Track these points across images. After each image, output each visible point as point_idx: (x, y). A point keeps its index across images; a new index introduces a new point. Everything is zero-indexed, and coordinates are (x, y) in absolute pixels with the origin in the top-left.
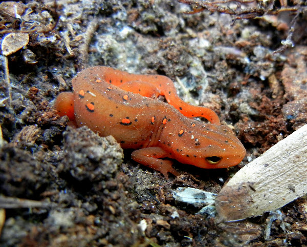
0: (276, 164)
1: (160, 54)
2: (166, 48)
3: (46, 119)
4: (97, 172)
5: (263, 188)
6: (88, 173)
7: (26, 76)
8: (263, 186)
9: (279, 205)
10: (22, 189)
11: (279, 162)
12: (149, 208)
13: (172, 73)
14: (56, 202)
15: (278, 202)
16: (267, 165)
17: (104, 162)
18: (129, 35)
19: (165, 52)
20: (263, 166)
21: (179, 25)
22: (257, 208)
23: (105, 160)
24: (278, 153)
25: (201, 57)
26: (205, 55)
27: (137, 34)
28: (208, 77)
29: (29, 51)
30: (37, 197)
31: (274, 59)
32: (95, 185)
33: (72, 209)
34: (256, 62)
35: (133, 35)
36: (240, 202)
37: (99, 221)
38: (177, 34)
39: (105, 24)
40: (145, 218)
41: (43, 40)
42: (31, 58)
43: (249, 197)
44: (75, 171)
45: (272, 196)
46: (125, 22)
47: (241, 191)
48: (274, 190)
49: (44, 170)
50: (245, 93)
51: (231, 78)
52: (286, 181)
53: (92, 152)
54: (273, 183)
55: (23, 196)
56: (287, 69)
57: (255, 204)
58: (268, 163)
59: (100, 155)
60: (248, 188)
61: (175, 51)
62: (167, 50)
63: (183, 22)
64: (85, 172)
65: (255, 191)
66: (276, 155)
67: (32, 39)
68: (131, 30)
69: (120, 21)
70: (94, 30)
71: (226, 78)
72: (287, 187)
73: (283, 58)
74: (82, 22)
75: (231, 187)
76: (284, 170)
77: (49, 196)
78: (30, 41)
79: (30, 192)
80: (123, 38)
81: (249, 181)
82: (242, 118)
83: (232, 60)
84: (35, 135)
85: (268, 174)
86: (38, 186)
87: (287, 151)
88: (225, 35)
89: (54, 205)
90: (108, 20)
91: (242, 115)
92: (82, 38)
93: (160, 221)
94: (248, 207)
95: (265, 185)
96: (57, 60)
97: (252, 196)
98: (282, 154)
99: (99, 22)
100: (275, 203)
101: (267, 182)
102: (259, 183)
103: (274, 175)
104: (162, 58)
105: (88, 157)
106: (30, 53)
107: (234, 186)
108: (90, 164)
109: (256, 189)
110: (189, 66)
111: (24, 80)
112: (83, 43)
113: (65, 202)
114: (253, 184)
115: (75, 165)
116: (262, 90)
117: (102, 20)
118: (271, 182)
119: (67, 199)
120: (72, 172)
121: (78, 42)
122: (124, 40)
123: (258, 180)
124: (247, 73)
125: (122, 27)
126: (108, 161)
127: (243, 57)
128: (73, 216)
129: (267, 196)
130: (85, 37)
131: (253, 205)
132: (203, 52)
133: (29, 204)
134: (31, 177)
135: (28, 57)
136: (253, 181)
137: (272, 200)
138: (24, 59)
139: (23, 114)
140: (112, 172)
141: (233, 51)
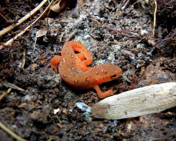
0: (123, 100)
1: (96, 48)
2: (99, 46)
3: (42, 63)
4: (46, 85)
5: (114, 108)
6: (43, 85)
7: (43, 46)
8: (114, 107)
9: (118, 118)
10: (20, 84)
11: (124, 100)
12: (64, 105)
13: (99, 56)
14: (31, 92)
15: (118, 117)
16: (118, 99)
17: (51, 82)
18: (88, 38)
19: (98, 47)
20: (117, 99)
21: (111, 37)
22: (109, 116)
23: (51, 81)
24: (125, 96)
25: (115, 53)
26: (117, 52)
27: (92, 38)
28: (114, 61)
29: (46, 37)
30: (25, 88)
31: (146, 60)
32: (45, 90)
33: (34, 96)
34: (137, 59)
35: (90, 38)
36: (102, 111)
37: (41, 103)
38: (108, 41)
39: (80, 32)
40: (60, 108)
41: (52, 34)
42: (46, 40)
43: (106, 110)
44: (39, 82)
45: (116, 113)
46: (88, 33)
47: (104, 106)
48: (118, 111)
49: (31, 79)
50: (129, 72)
51: (124, 64)
52: (124, 109)
53: (47, 77)
54: (119, 108)
55: (20, 86)
56: (151, 65)
57: (108, 114)
58: (119, 99)
59: (49, 79)
60: (107, 106)
61: (102, 48)
62: (100, 47)
63: (113, 37)
64: (42, 84)
65: (110, 108)
66: (124, 96)
67: (48, 33)
68: (89, 36)
69: (87, 32)
70: (75, 33)
71: (122, 64)
72: (124, 111)
73: (150, 60)
74: (71, 30)
75: (101, 103)
76: (125, 104)
77: (29, 89)
78: (47, 33)
79: (23, 86)
80: (86, 39)
81: (109, 103)
82: (122, 82)
83: (127, 56)
84: (35, 67)
85: (118, 103)
86: (26, 84)
87: (129, 96)
88: (129, 45)
89: (29, 92)
90: (82, 31)
91: (123, 81)
92: (69, 36)
93: (65, 111)
94: (105, 114)
95: (115, 107)
96: (56, 42)
97: (108, 110)
98: (126, 97)
99: (78, 31)
100: (117, 116)
101: (116, 106)
102: (113, 106)
103: (120, 105)
104: (97, 50)
105: (44, 79)
106: (46, 38)
107: (102, 103)
108: (44, 81)
109: (111, 108)
110: (108, 55)
111: (42, 47)
112: (68, 38)
113: (33, 93)
114: (110, 105)
115: (39, 80)
116: (136, 72)
117: (79, 31)
118: (118, 107)
119: (34, 92)
120: (38, 82)
121: (66, 37)
122: (86, 40)
123: (112, 104)
124: (132, 63)
125: (86, 34)
126: (52, 82)
127: (132, 56)
128: (32, 98)
129: (114, 112)
130: (70, 36)
131: (107, 114)
132: (117, 50)
133: (20, 89)
134: (24, 80)
135: (45, 39)
136: (110, 104)
137: (116, 114)
138: (43, 40)
139: (35, 59)
140: (53, 87)
141: (129, 53)
